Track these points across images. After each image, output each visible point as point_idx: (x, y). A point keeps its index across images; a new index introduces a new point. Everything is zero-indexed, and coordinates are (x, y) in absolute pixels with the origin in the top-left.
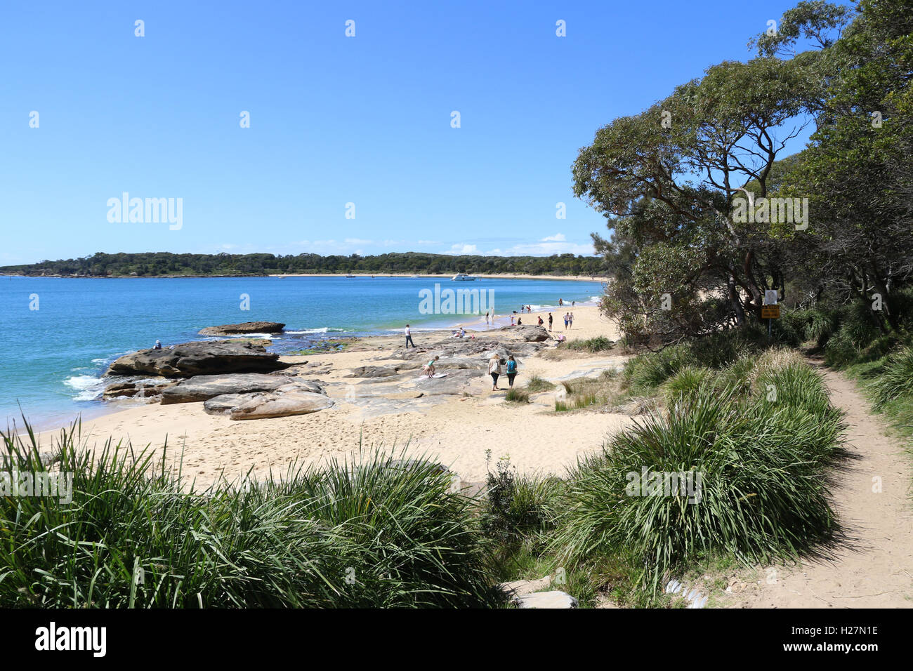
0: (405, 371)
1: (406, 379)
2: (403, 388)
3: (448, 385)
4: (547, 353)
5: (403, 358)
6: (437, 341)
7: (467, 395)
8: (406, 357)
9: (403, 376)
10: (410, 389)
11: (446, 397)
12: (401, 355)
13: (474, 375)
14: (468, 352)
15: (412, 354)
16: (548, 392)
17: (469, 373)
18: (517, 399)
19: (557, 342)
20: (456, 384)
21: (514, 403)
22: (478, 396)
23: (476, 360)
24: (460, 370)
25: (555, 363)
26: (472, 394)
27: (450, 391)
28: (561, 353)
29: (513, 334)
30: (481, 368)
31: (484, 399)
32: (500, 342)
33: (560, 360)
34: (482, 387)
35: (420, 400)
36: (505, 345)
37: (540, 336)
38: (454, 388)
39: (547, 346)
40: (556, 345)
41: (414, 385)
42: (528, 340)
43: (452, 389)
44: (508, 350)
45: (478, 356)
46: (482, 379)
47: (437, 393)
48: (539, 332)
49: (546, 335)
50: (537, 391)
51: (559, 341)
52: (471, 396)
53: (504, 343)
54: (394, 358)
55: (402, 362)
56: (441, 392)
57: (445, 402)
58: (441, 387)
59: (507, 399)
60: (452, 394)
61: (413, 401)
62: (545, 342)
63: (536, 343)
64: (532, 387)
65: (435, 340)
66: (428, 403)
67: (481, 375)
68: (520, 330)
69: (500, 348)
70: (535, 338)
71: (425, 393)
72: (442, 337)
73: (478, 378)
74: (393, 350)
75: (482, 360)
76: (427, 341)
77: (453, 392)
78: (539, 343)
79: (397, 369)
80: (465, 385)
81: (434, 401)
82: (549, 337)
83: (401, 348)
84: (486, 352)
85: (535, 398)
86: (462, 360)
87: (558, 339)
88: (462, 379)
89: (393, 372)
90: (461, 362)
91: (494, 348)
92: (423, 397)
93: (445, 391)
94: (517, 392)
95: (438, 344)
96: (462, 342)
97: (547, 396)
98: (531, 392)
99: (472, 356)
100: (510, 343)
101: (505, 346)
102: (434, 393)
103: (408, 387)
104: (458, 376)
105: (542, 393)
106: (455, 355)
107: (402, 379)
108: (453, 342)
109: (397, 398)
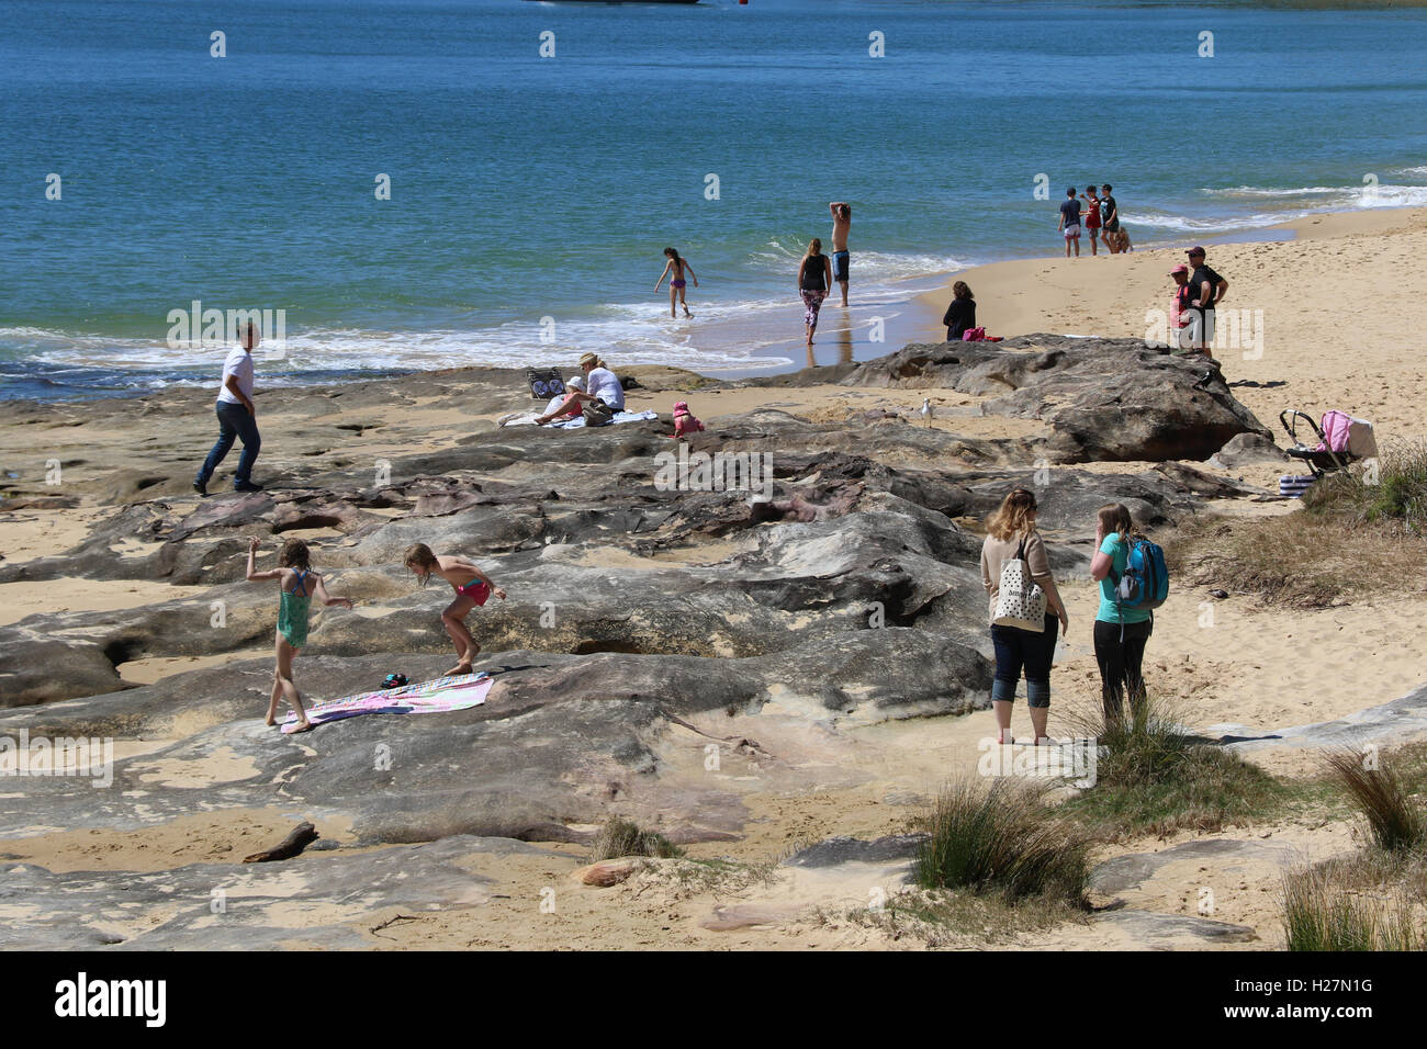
0: (183, 665)
1: (184, 723)
2: (159, 790)
3: (497, 769)
4: (1225, 548)
5: (163, 569)
6: (424, 449)
7: (631, 841)
8: (189, 562)
9: (168, 699)
10: (214, 792)
11: (479, 855)
12: (153, 548)
13: (685, 698)
14: (643, 526)
15: (236, 536)
16: (1230, 833)
17: (647, 681)
18: (1001, 875)
19: (1302, 469)
20: (554, 763)
21: (980, 905)
22: (711, 850)
23: (702, 586)
24: (587, 662)
25: (1288, 624)
26: (669, 830)
27: (508, 814)
28: (1329, 549)
29: (976, 401)
30: (740, 639)
31: (761, 873)
32: (880, 458)
33: (1321, 597)
34: (750, 783)
35: (290, 879)
36: (915, 481)
37: (1175, 416)
38: (540, 791)
39: (1229, 491)
40: (1293, 488)
41: (247, 768)
42: (1084, 444)
43: (525, 797)
44: (935, 517)
45: (715, 556)
46: (747, 722)
47: (416, 821)
48: (1168, 394)
49: (1221, 415)
50: (1150, 822)
51: (1321, 459)
52: (667, 850)
53: (912, 464)
54: (96, 563)
55: (156, 593)
56: (441, 817)
57: (473, 893)
58: (446, 778)
59: (923, 876)
60: (526, 835)
61: (244, 886)
62: (1211, 467)
63: (1142, 469)
64: (1114, 794)
65: (408, 437)
66: (346, 898)
67: (737, 698)
68: (1031, 378)
69: (879, 502)
70: (1140, 431)
71: (334, 822)
72: (455, 416)
73: (713, 720)
74: (89, 508)
75: (745, 586)
76: (346, 446)
77: (534, 818)
78: (1171, 471)
79: (119, 650)
80: (616, 770)
81: (388, 888)
82: (1242, 424)
83: (155, 495)
84: (778, 532)
85: (1136, 871)
86: (603, 585)
87: (1311, 443)
88: (598, 727)
89: (93, 667)
90: (596, 601)
91: (839, 503)
92: (309, 855)
93: (475, 812)
94: (1002, 824)
95: (434, 465)
96: (606, 453)
97: (1226, 859)
98: (1106, 826)
99: (681, 561)
100: (956, 467)
101: (913, 491)
102: (390, 822)
103: (202, 783)
104: (573, 704)
105: (1186, 836)
106: (550, 551)
107: (158, 723)
108: (535, 458)
109: (113, 861)
